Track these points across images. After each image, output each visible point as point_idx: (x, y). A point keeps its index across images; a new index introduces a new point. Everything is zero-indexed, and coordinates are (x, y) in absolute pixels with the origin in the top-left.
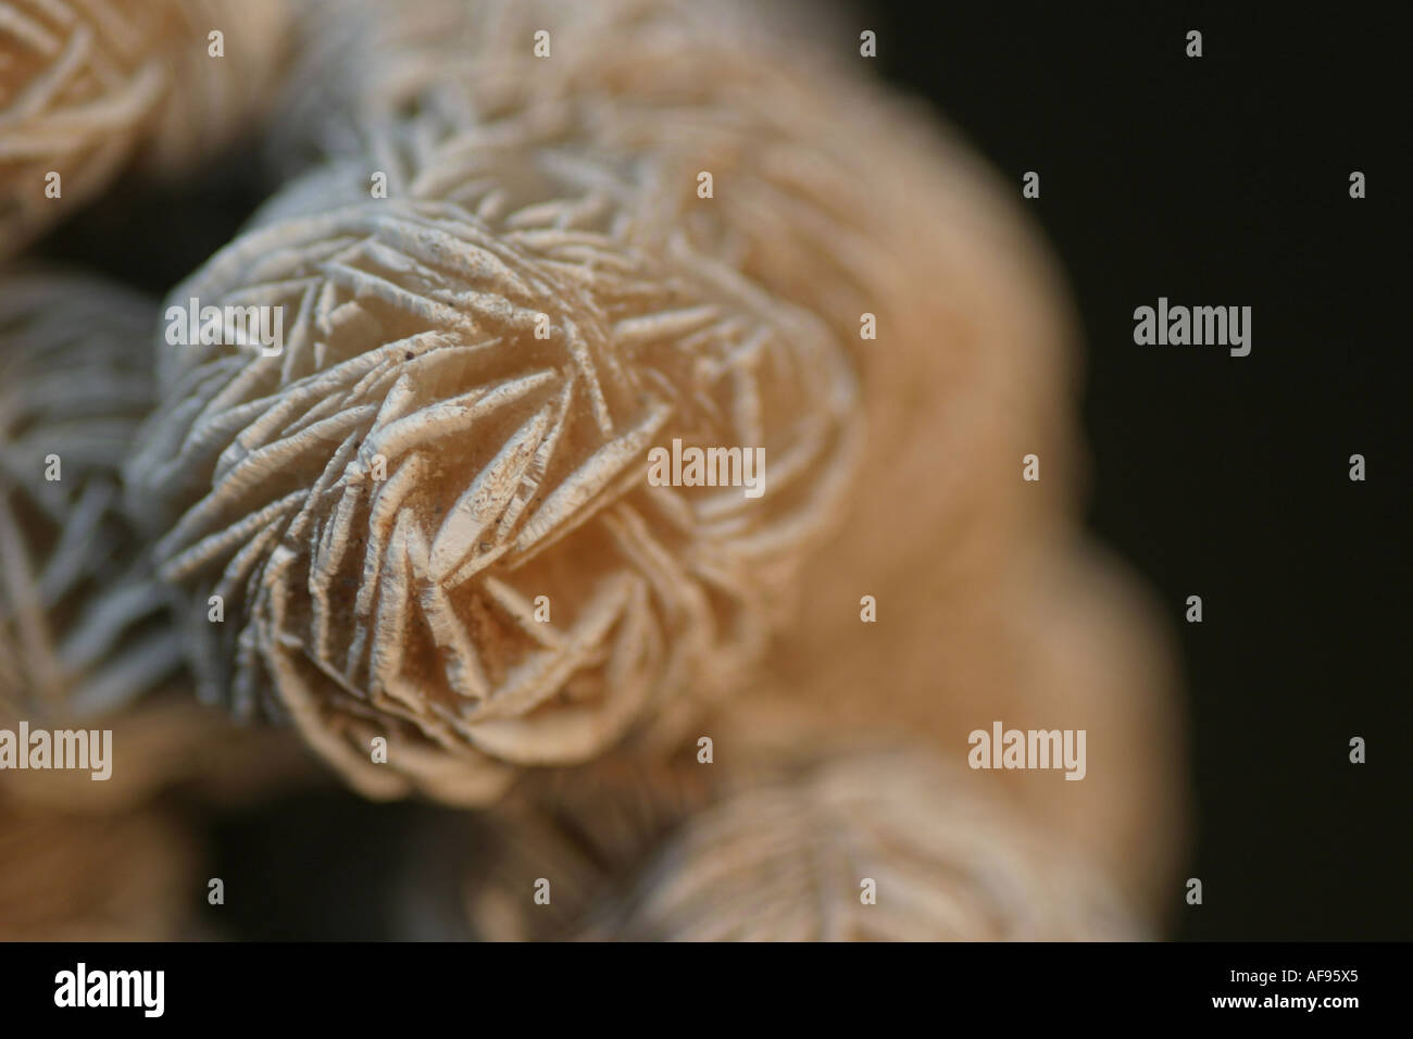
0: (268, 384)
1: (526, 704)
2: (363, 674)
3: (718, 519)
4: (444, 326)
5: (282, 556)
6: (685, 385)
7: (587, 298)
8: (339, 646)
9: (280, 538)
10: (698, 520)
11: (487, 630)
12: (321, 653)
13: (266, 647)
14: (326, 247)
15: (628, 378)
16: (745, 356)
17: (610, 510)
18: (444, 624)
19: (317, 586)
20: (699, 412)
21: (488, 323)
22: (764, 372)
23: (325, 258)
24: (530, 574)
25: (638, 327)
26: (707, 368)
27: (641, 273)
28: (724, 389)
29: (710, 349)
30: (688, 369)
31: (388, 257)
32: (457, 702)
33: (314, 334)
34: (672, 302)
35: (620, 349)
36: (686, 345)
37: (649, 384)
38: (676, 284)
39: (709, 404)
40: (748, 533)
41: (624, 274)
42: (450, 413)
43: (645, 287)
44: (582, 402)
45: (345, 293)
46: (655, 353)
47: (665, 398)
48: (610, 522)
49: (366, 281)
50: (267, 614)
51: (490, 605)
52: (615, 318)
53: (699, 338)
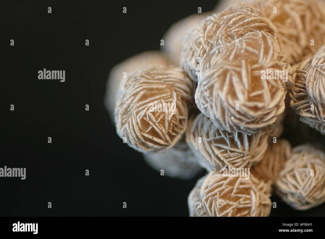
0: (212, 107)
1: (270, 99)
2: (253, 117)
3: (262, 61)
4: (215, 82)
5: (232, 118)
6: (243, 56)
7: (224, 62)
8: (248, 118)
9: (230, 117)
10: (261, 64)
11: (257, 98)
12: (247, 120)
13: (244, 126)
14: (200, 89)
15: (237, 62)
16: (244, 45)
17: (252, 74)
18: (251, 104)
19: (238, 116)
20: (247, 56)
21: (219, 76)
22: (248, 44)
23: (201, 90)
24: (253, 89)
25: (231, 58)
26: (242, 51)
27: (226, 52)
28: (246, 51)
29: (240, 50)
30: (241, 54)
31: (205, 83)
32: (263, 108)
33: (209, 97)
34: (232, 51)
35: (233, 61)
36: (238, 52)
37: (240, 60)
38: (231, 49)
39: (247, 54)
40: (267, 58)
41: (225, 55)
42: (226, 88)
43: (228, 53)
44: (235, 71)
45: (206, 91)
46: (236, 57)
47: (242, 59)
48: (254, 75)
49: (206, 87)
50: (239, 124)
51: (254, 97)
52: (228, 60)
53: (238, 50)
